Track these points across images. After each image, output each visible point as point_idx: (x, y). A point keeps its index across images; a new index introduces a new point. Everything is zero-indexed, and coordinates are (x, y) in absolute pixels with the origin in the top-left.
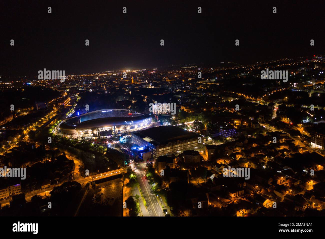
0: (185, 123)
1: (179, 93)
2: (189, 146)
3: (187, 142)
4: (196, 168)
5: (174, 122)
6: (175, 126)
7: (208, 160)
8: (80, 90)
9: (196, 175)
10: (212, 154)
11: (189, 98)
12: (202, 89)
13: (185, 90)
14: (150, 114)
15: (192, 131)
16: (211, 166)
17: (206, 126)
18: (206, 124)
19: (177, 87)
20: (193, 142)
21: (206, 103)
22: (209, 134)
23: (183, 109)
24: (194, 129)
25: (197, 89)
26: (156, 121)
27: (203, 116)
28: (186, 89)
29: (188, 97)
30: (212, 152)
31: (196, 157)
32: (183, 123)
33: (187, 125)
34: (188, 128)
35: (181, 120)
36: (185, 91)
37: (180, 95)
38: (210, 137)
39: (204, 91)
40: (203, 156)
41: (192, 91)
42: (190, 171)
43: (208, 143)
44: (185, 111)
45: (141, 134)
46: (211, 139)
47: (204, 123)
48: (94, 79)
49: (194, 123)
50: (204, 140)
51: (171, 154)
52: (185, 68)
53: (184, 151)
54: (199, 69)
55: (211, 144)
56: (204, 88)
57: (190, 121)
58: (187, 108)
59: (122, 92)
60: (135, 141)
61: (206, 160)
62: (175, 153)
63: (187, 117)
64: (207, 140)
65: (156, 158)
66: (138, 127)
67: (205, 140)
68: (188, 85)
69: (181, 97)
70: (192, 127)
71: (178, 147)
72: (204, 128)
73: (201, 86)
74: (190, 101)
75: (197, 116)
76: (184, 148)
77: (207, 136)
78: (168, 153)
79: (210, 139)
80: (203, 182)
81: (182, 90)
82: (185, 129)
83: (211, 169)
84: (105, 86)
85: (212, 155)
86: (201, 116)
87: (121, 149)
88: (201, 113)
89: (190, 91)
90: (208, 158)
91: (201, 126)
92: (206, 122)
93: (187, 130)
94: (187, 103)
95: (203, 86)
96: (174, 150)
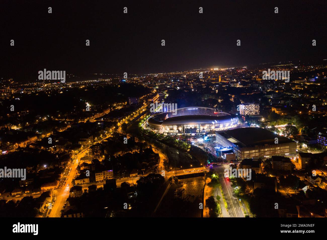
0: (276, 126)
1: (270, 93)
2: (279, 152)
3: (277, 147)
4: (286, 177)
5: (263, 124)
6: (263, 128)
7: (300, 169)
8: (169, 87)
9: (285, 184)
10: (306, 162)
11: (282, 100)
12: (298, 89)
13: (277, 90)
14: (237, 114)
15: (283, 135)
16: (304, 177)
17: (300, 131)
18: (301, 129)
19: (269, 86)
20: (284, 148)
21: (303, 105)
22: (304, 140)
23: (274, 111)
24: (286, 133)
25: (292, 89)
26: (243, 122)
27: (298, 119)
28: (279, 89)
29: (281, 98)
30: (306, 161)
31: (287, 164)
32: (273, 126)
33: (277, 129)
34: (278, 132)
35: (271, 123)
36: (277, 92)
37: (271, 95)
38: (305, 144)
39: (301, 92)
40: (296, 164)
41: (286, 92)
42: (279, 179)
43: (303, 150)
44: (277, 114)
45: (226, 134)
46: (306, 146)
47: (298, 127)
48: (182, 77)
49: (286, 127)
50: (297, 146)
51: (257, 158)
52: (278, 66)
53: (272, 156)
54: (296, 67)
55: (306, 151)
56: (300, 89)
57: (282, 124)
58: (279, 110)
59: (208, 91)
60: (219, 140)
61: (298, 169)
62: (262, 157)
63: (279, 120)
64: (301, 147)
65: (241, 160)
66: (223, 127)
67: (299, 146)
68: (281, 85)
69: (272, 98)
70: (283, 131)
71: (266, 151)
72: (298, 132)
73: (297, 86)
74: (282, 102)
75: (291, 119)
76: (273, 153)
77: (301, 142)
78: (254, 157)
79: (304, 146)
80: (294, 193)
81: (273, 90)
82: (275, 133)
83: (305, 180)
84: (192, 84)
85: (306, 164)
86: (295, 119)
87: (205, 148)
88: (295, 116)
89: (284, 91)
90: (301, 167)
91: (295, 131)
92: (301, 127)
93: (278, 134)
94: (280, 104)
95: (299, 86)
96: (262, 154)
